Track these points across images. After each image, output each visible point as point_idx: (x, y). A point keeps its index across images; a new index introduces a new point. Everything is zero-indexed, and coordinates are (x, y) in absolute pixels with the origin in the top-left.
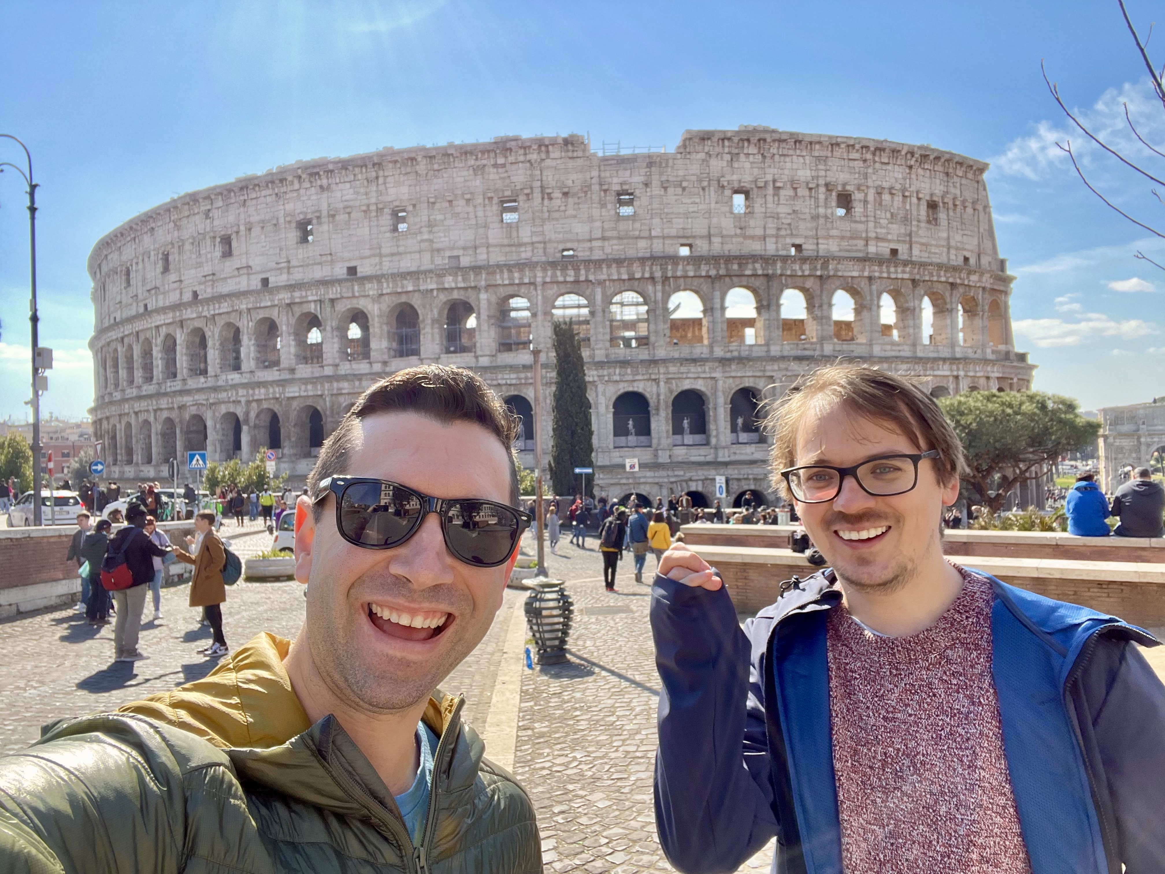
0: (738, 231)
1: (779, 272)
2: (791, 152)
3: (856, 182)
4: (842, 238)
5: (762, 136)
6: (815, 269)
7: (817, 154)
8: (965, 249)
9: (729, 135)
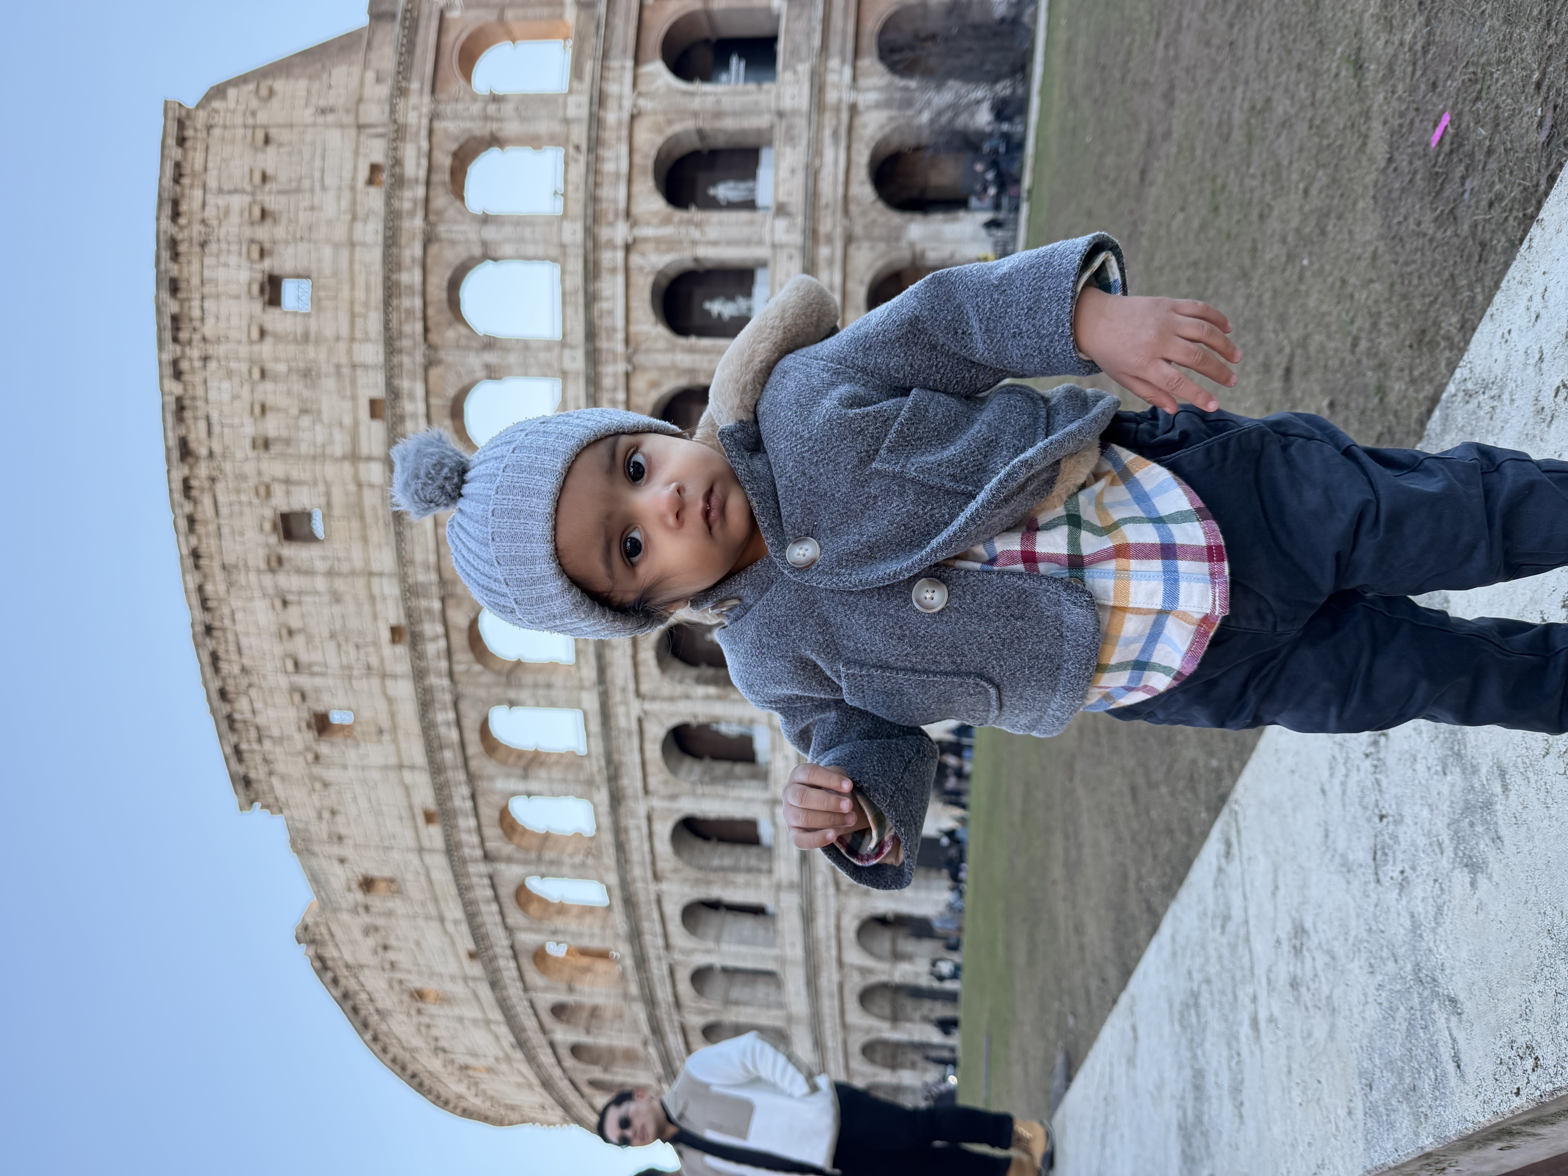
0: (386, 738)
1: (445, 682)
2: (231, 637)
3: (255, 501)
4: (365, 539)
5: (215, 696)
6: (429, 611)
7: (222, 588)
8: (354, 179)
9: (229, 750)
